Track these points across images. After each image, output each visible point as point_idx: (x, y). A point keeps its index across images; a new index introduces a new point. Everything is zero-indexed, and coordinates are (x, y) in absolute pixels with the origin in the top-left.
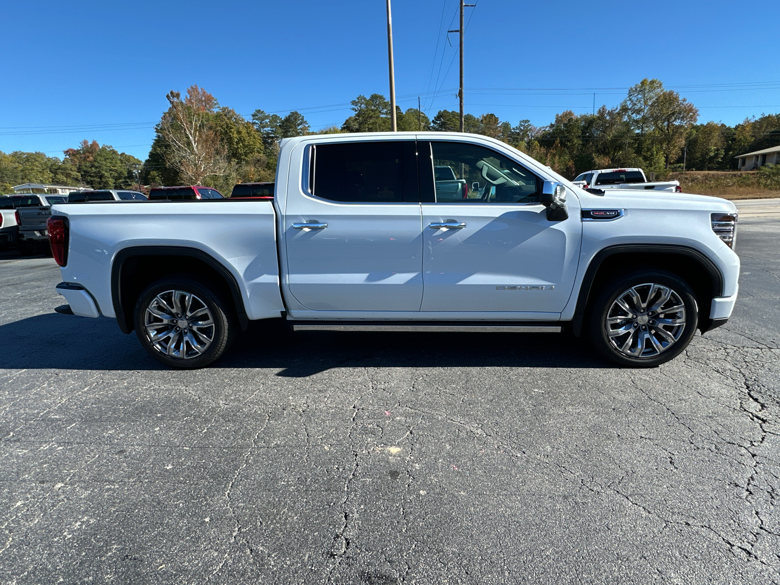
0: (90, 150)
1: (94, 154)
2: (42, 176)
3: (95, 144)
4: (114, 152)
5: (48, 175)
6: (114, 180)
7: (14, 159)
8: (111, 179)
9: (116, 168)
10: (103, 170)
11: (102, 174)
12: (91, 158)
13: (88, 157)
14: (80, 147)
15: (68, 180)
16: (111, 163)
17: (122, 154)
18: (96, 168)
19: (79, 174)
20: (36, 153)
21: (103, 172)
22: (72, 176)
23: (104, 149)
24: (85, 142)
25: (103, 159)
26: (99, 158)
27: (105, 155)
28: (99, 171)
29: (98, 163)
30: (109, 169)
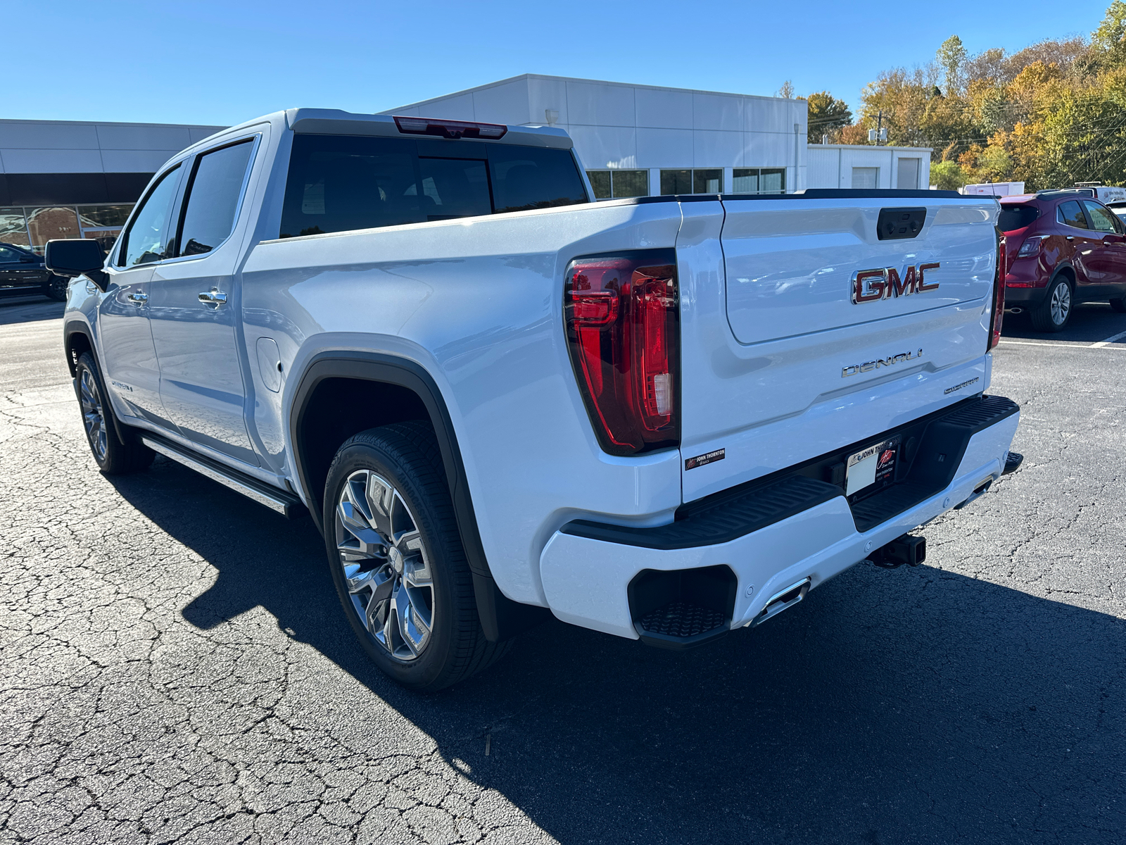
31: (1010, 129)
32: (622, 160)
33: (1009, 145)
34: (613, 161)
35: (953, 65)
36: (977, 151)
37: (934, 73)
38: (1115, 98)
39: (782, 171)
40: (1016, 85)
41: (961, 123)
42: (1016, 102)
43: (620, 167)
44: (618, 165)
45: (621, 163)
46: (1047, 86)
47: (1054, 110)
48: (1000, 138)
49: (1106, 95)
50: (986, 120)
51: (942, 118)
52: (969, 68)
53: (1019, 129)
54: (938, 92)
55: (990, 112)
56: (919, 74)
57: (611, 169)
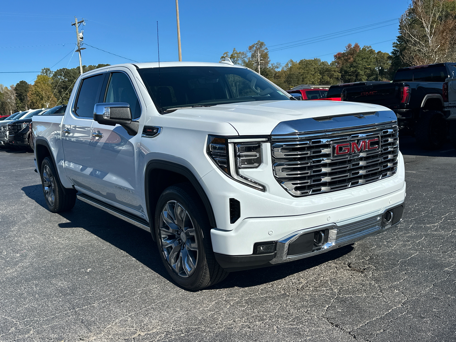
0: (353, 52)
1: (355, 55)
2: (314, 78)
3: (357, 46)
4: (372, 52)
5: (318, 76)
6: (366, 78)
7: (300, 66)
8: (364, 77)
9: (370, 66)
10: (359, 69)
11: (358, 73)
12: (352, 59)
13: (350, 59)
14: (345, 51)
15: (331, 79)
16: (366, 62)
17: (379, 52)
18: (355, 67)
19: (340, 74)
20: (315, 59)
21: (359, 71)
22: (334, 76)
23: (364, 50)
24: (349, 46)
25: (361, 59)
26: (357, 59)
27: (363, 55)
28: (355, 70)
29: (356, 63)
30: (364, 68)
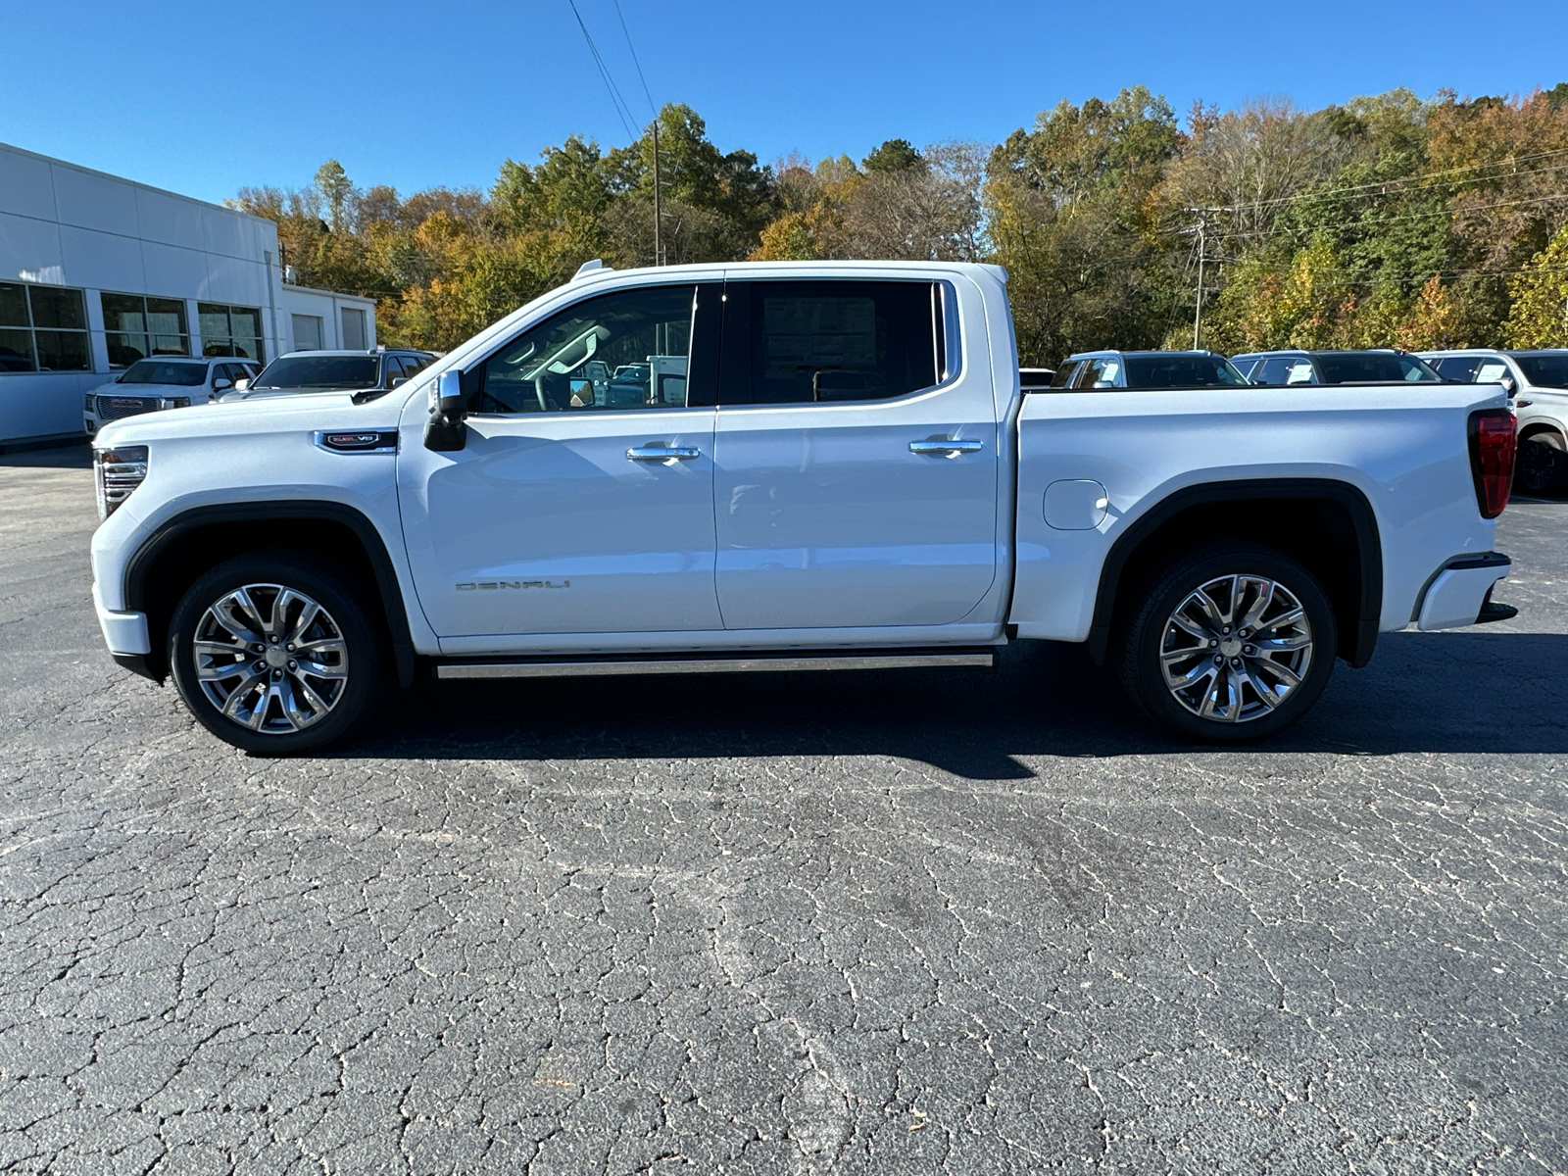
31: (426, 286)
32: (42, 270)
33: (428, 304)
34: (28, 271)
35: (338, 198)
36: (393, 307)
37: (314, 201)
38: (530, 266)
39: (255, 312)
40: (422, 234)
41: (368, 271)
42: (426, 255)
43: (40, 281)
44: (37, 277)
45: (41, 274)
46: (458, 242)
47: (471, 269)
48: (416, 294)
49: (520, 260)
50: (395, 271)
51: (342, 261)
52: (359, 204)
53: (436, 287)
54: (325, 228)
55: (398, 261)
56: (295, 201)
57: (27, 282)
